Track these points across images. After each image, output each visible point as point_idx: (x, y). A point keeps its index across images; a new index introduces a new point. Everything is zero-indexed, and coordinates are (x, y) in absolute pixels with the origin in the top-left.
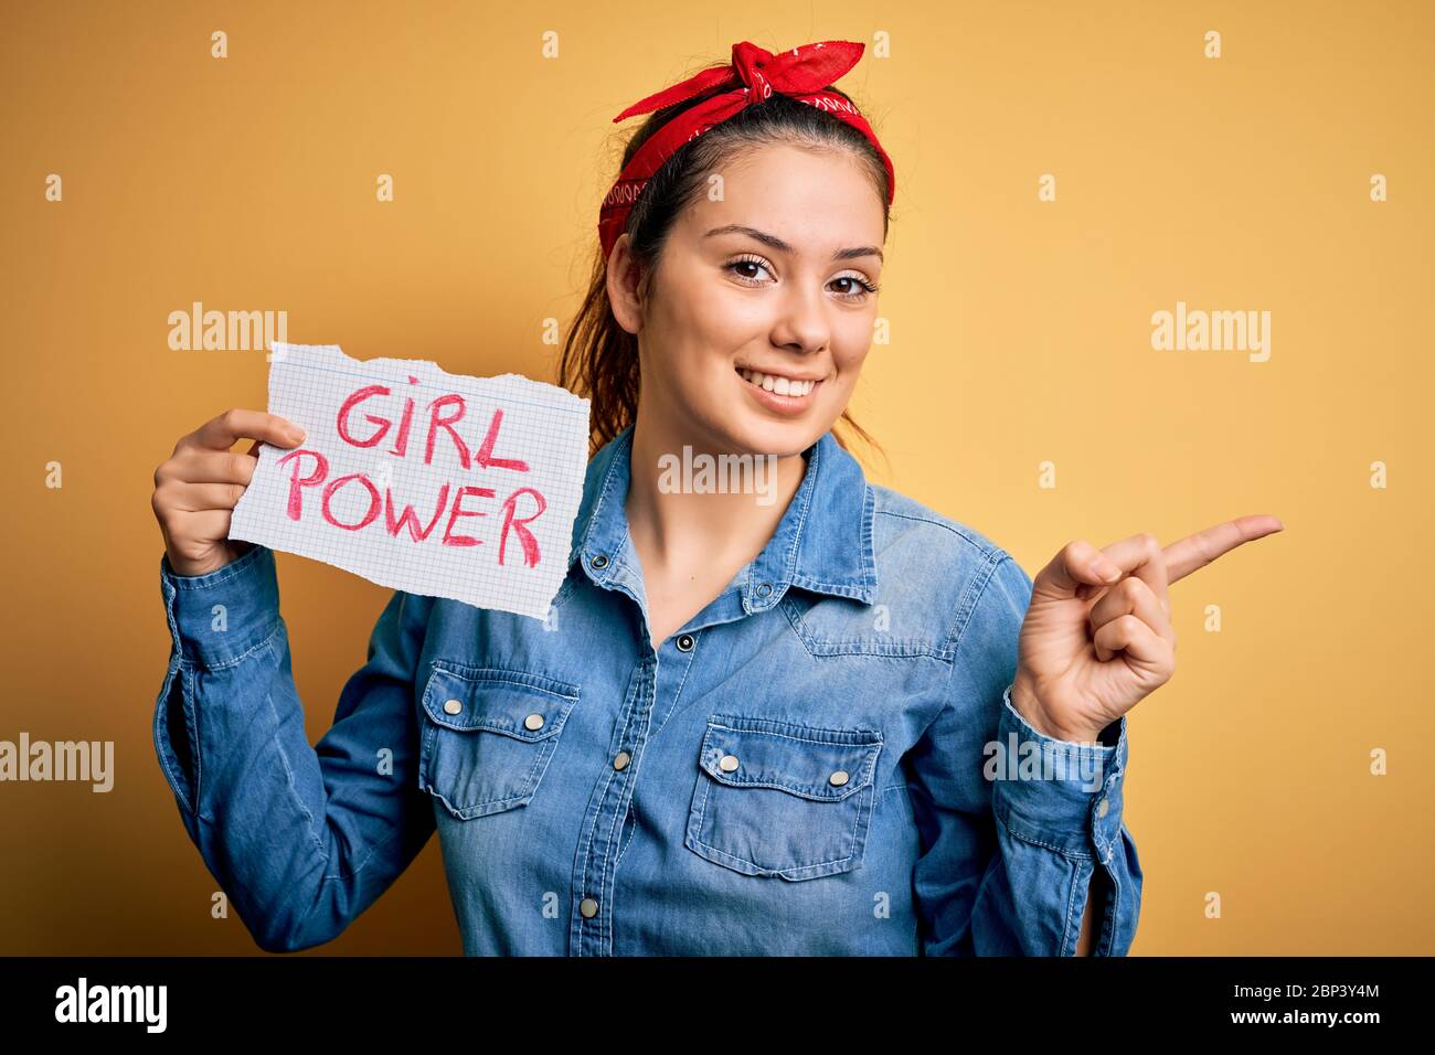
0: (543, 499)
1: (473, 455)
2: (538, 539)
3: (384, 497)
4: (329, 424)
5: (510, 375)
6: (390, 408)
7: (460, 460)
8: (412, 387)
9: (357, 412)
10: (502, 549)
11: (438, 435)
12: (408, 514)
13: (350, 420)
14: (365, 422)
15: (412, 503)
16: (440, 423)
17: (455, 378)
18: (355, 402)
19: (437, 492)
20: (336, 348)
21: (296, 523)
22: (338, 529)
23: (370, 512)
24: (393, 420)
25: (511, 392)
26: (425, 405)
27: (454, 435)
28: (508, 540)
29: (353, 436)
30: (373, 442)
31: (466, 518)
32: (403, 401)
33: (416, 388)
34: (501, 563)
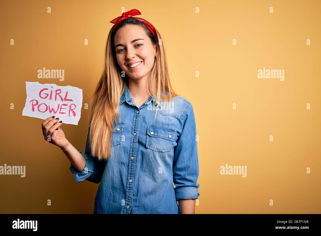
0: (76, 106)
1: (63, 99)
2: (75, 112)
3: (48, 107)
4: (38, 95)
5: (68, 86)
6: (48, 92)
7: (61, 100)
8: (52, 88)
9: (43, 93)
10: (69, 114)
11: (57, 96)
12: (53, 109)
13: (41, 94)
14: (44, 94)
15: (53, 107)
16: (57, 94)
17: (59, 87)
18: (42, 91)
19: (58, 105)
20: (38, 82)
21: (34, 112)
22: (41, 112)
23: (46, 109)
24: (49, 94)
25: (68, 88)
26: (54, 91)
27: (60, 96)
28: (70, 112)
29: (42, 97)
30: (46, 98)
31: (63, 109)
32: (50, 91)
33: (53, 88)
34: (69, 116)
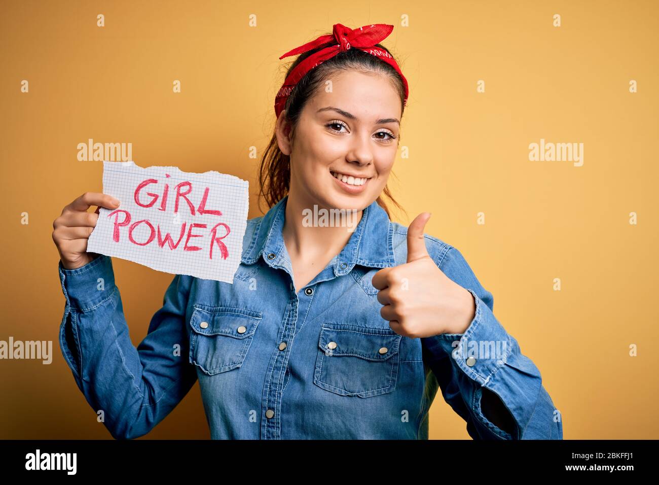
0: (229, 228)
1: (196, 209)
2: (227, 246)
4: (131, 197)
5: (211, 172)
6: (158, 189)
7: (190, 212)
8: (167, 179)
9: (143, 191)
10: (211, 252)
11: (180, 201)
12: (168, 237)
13: (140, 195)
14: (147, 196)
15: (169, 232)
16: (181, 195)
17: (187, 174)
18: (142, 187)
19: (181, 227)
20: (133, 163)
21: (117, 243)
22: (136, 245)
23: (151, 237)
24: (159, 194)
25: (212, 179)
26: (173, 187)
27: (187, 200)
28: (213, 247)
29: (142, 202)
30: (150, 205)
31: (194, 238)
32: (164, 186)
33: (169, 179)
34: (211, 258)
